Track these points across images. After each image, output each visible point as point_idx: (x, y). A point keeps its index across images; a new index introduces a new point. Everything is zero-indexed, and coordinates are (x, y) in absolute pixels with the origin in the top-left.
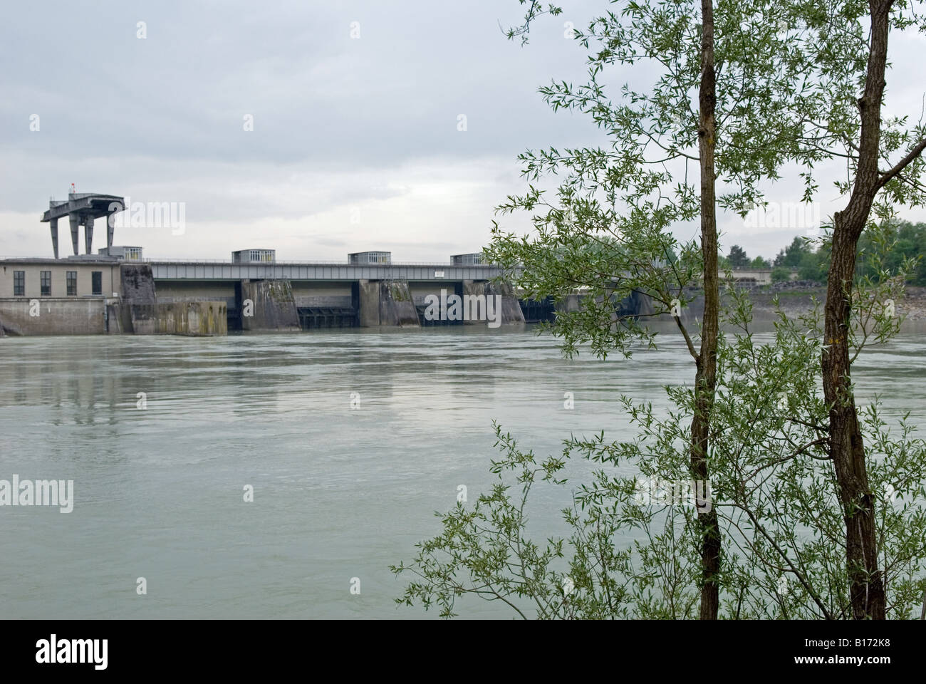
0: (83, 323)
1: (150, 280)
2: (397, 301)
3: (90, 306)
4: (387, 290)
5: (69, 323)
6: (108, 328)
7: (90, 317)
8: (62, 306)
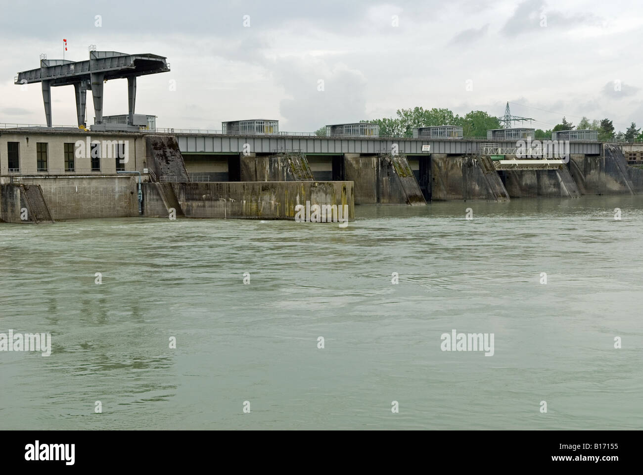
0: (110, 204)
1: (178, 154)
2: (402, 177)
3: (117, 184)
4: (390, 165)
5: (97, 204)
6: (142, 210)
7: (117, 196)
8: (89, 184)
